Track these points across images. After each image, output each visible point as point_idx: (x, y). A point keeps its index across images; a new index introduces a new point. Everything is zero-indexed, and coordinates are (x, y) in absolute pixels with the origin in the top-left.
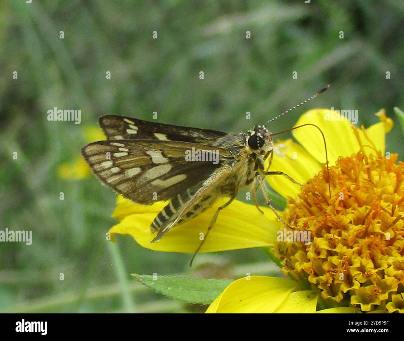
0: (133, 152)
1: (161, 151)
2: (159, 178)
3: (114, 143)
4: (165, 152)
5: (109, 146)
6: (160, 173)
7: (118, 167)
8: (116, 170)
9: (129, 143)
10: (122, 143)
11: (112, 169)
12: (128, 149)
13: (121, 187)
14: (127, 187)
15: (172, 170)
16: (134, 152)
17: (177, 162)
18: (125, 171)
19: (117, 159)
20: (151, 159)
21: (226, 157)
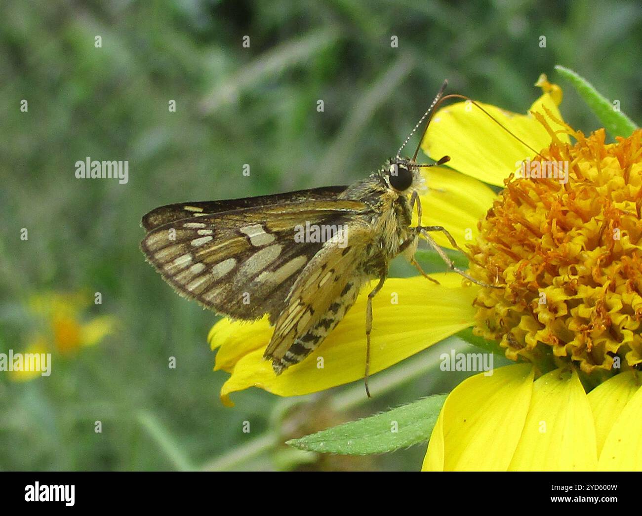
7: (201, 262)
8: (198, 268)
11: (192, 267)
14: (220, 294)
18: (212, 268)
19: (197, 249)
21: (361, 212)
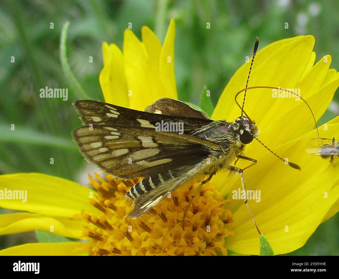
0: (124, 136)
1: (152, 137)
2: (145, 159)
3: (107, 127)
4: (156, 139)
5: (102, 129)
6: (147, 155)
9: (123, 129)
10: (115, 128)
12: (120, 133)
13: (106, 164)
15: (160, 154)
16: (126, 136)
17: (165, 147)
20: (141, 143)
